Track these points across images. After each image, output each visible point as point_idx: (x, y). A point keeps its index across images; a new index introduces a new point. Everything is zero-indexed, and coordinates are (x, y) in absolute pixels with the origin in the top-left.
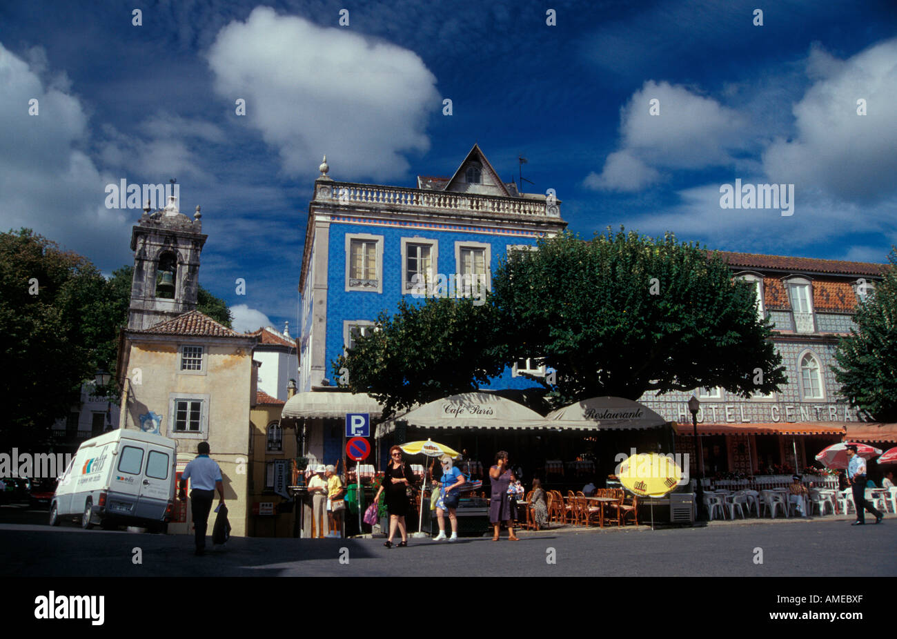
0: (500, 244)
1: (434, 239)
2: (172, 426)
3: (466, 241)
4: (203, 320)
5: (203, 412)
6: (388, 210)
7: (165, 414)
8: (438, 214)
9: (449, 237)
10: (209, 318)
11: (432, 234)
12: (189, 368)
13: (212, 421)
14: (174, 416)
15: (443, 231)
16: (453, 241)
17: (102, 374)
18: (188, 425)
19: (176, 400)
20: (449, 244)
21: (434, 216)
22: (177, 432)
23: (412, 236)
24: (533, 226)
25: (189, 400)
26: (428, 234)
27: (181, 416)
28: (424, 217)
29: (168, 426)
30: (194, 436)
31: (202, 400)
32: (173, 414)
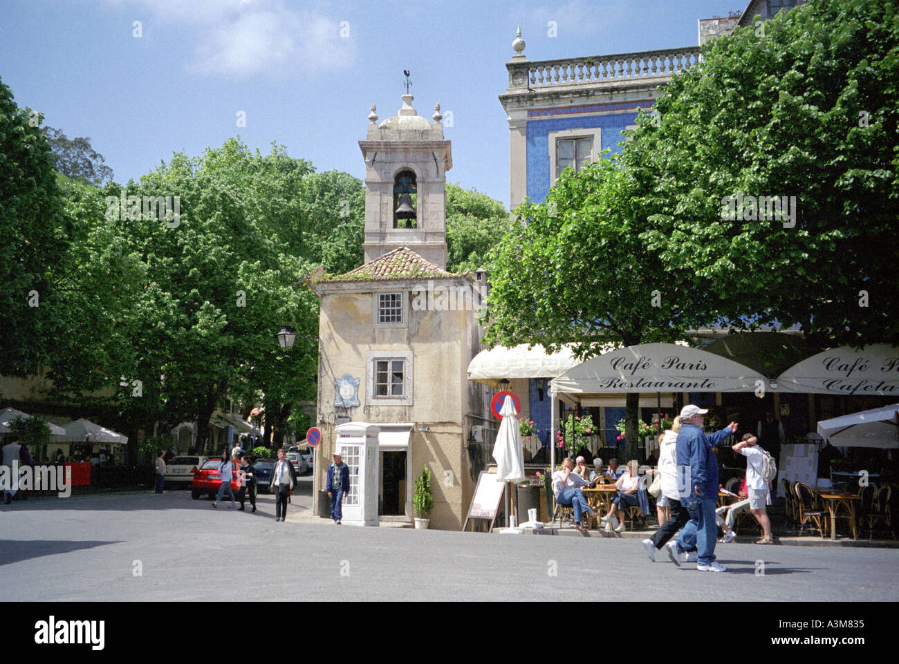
2: (371, 389)
4: (409, 259)
5: (407, 371)
6: (603, 90)
7: (363, 378)
10: (418, 256)
12: (388, 320)
13: (417, 383)
14: (374, 379)
17: (284, 334)
18: (389, 390)
19: (375, 359)
22: (377, 398)
25: (389, 359)
27: (382, 378)
29: (366, 392)
30: (397, 402)
31: (405, 358)
32: (372, 376)
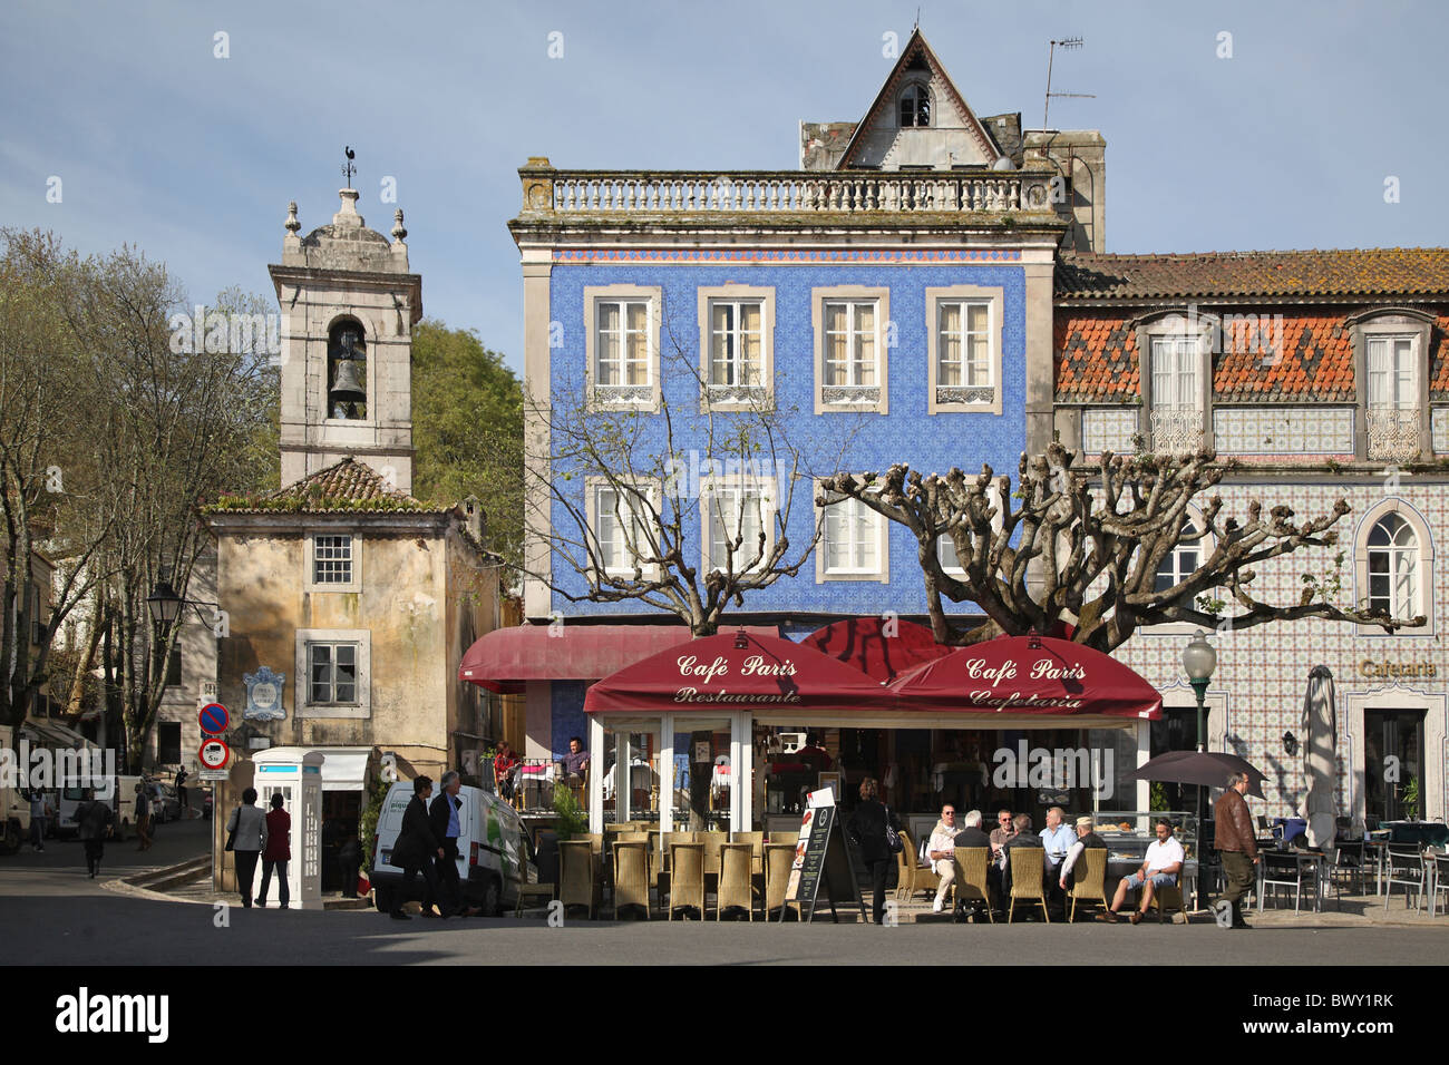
0: (909, 285)
1: (768, 285)
2: (304, 692)
3: (835, 285)
5: (360, 665)
6: (666, 227)
8: (775, 228)
9: (799, 279)
11: (764, 275)
12: (329, 579)
13: (377, 682)
14: (307, 675)
15: (787, 267)
16: (809, 286)
17: (161, 600)
18: (333, 693)
19: (309, 642)
20: (800, 294)
21: (765, 232)
22: (313, 706)
23: (722, 283)
24: (986, 236)
25: (333, 643)
26: (754, 276)
27: (321, 673)
28: (747, 238)
29: (296, 696)
30: (347, 712)
31: (357, 642)
32: (304, 670)
